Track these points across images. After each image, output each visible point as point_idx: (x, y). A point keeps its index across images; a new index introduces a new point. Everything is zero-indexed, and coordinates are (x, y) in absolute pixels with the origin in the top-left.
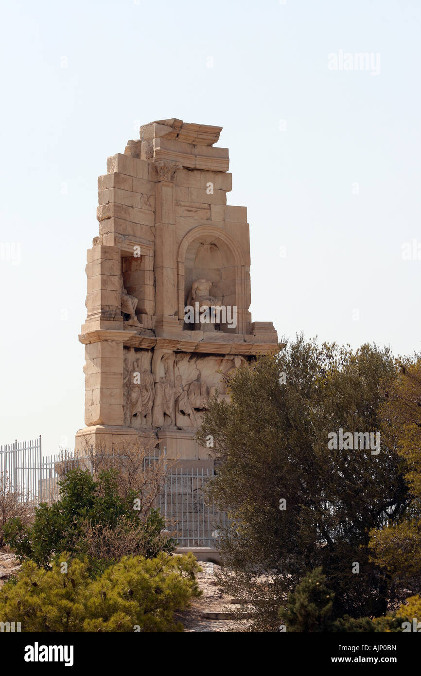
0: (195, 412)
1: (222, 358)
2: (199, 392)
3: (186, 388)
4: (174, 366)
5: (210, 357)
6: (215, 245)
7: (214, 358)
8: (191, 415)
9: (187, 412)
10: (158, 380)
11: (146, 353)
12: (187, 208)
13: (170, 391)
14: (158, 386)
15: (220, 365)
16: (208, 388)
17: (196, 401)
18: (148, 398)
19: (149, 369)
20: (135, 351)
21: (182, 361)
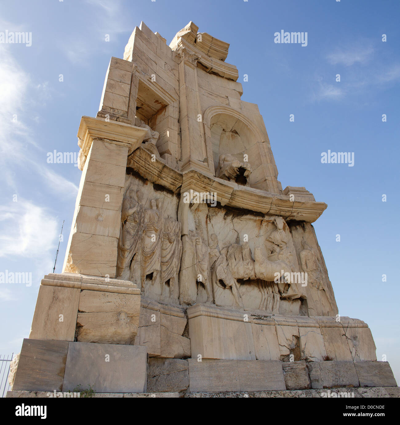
0: (238, 285)
1: (261, 218)
2: (240, 256)
3: (224, 252)
4: (207, 222)
5: (249, 216)
6: (236, 133)
7: (252, 217)
8: (234, 288)
9: (227, 282)
10: (185, 232)
11: (170, 196)
12: (209, 92)
13: (202, 249)
14: (186, 238)
15: (260, 228)
16: (251, 252)
17: (238, 269)
18: (172, 252)
19: (174, 215)
20: (154, 188)
21: (217, 217)
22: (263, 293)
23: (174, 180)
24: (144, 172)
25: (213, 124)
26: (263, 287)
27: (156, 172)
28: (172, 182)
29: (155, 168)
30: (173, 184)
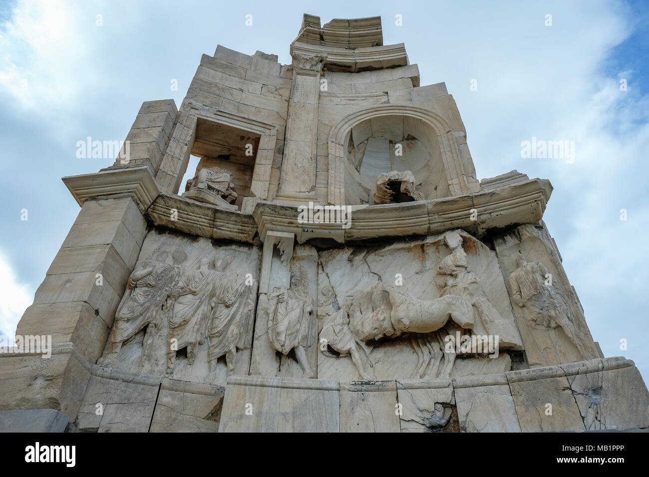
1: (420, 243)
4: (317, 273)
6: (414, 138)
7: (402, 245)
12: (349, 98)
15: (424, 259)
20: (214, 245)
21: (334, 261)
22: (420, 354)
23: (241, 226)
24: (183, 225)
25: (367, 140)
26: (421, 345)
27: (204, 222)
28: (238, 229)
29: (201, 217)
30: (242, 232)
